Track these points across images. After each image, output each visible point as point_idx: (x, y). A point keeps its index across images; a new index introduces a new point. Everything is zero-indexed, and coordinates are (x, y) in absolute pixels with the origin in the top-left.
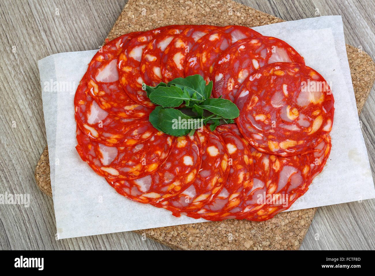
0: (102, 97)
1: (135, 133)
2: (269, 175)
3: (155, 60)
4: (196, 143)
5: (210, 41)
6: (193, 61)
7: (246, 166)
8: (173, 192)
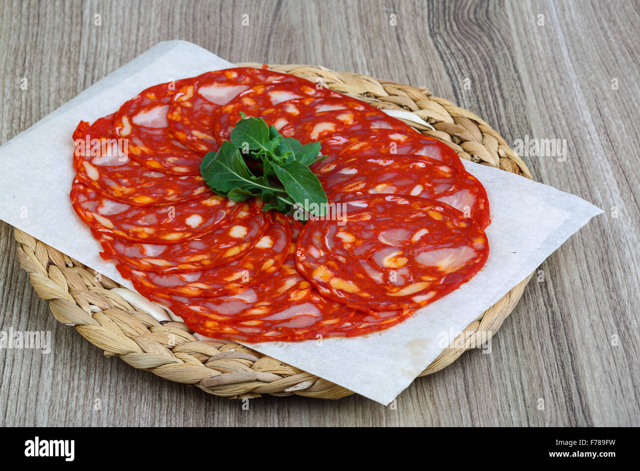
0: (183, 107)
1: (171, 160)
2: (277, 297)
3: (294, 114)
4: (229, 211)
5: (388, 137)
6: (338, 140)
7: (258, 271)
8: (132, 235)
